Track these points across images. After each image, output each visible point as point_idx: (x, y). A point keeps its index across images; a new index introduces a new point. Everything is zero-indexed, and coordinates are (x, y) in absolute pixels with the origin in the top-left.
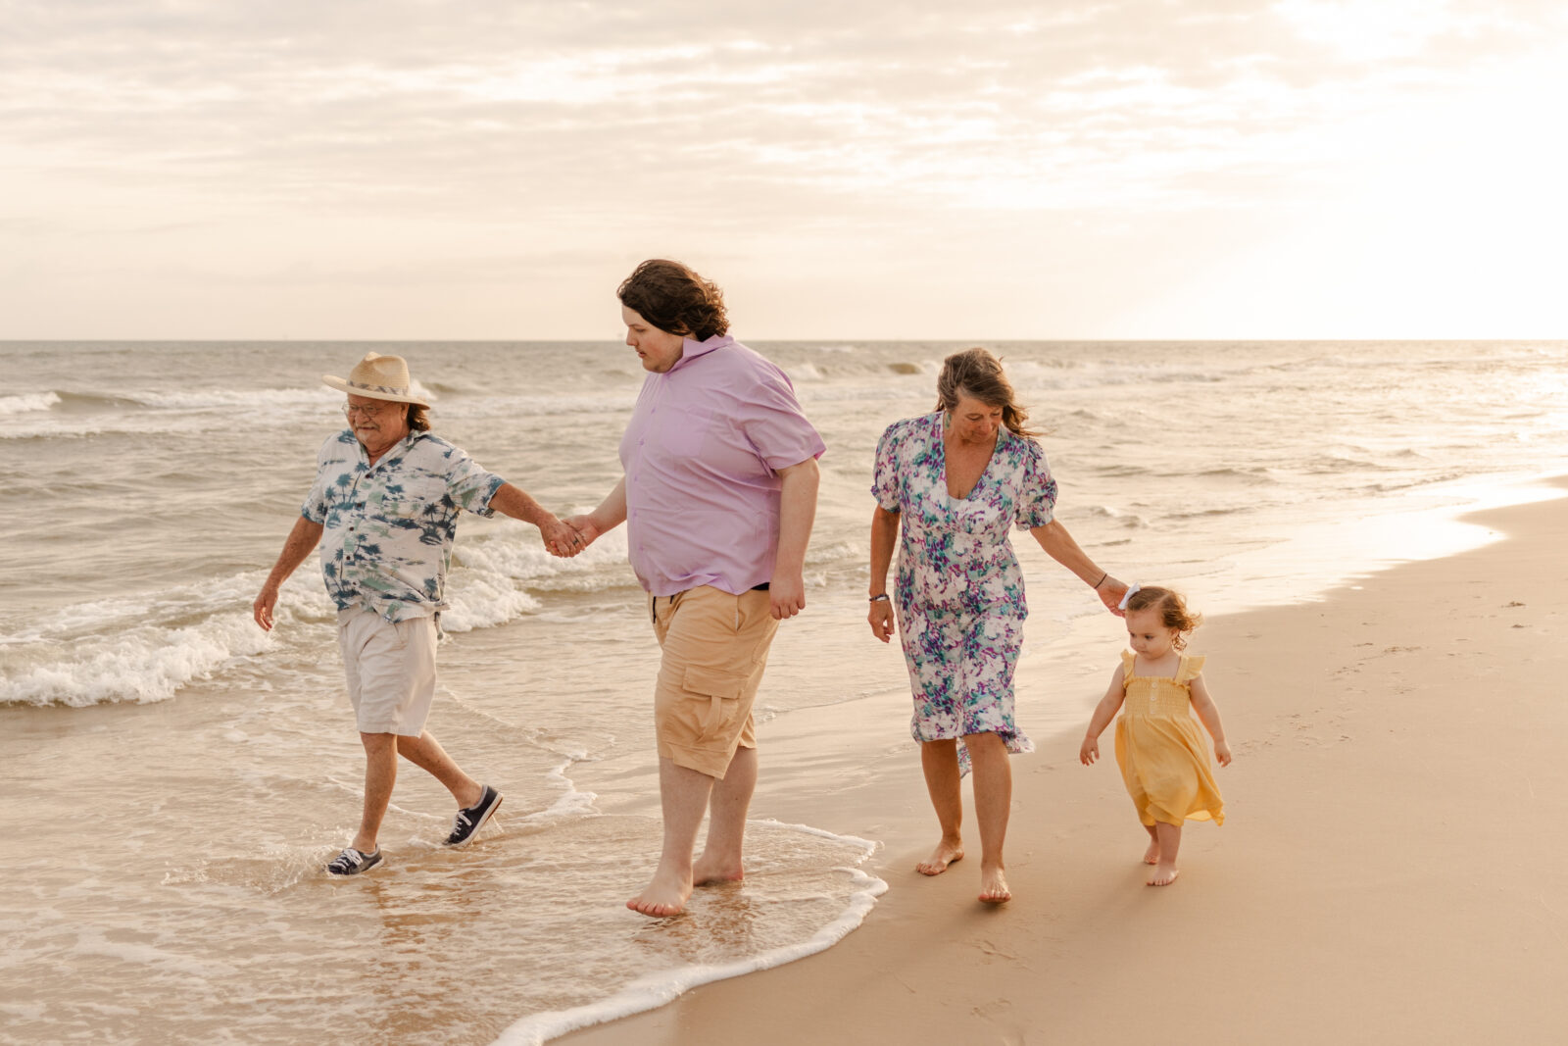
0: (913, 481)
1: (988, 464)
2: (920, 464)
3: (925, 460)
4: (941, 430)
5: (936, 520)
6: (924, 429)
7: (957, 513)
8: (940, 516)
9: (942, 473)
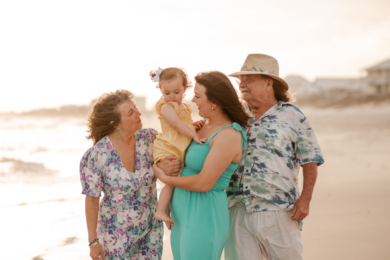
0: (109, 175)
1: (135, 149)
2: (108, 165)
3: (111, 161)
4: (111, 144)
5: (130, 187)
6: (102, 147)
7: (137, 179)
8: (131, 184)
9: (121, 164)
